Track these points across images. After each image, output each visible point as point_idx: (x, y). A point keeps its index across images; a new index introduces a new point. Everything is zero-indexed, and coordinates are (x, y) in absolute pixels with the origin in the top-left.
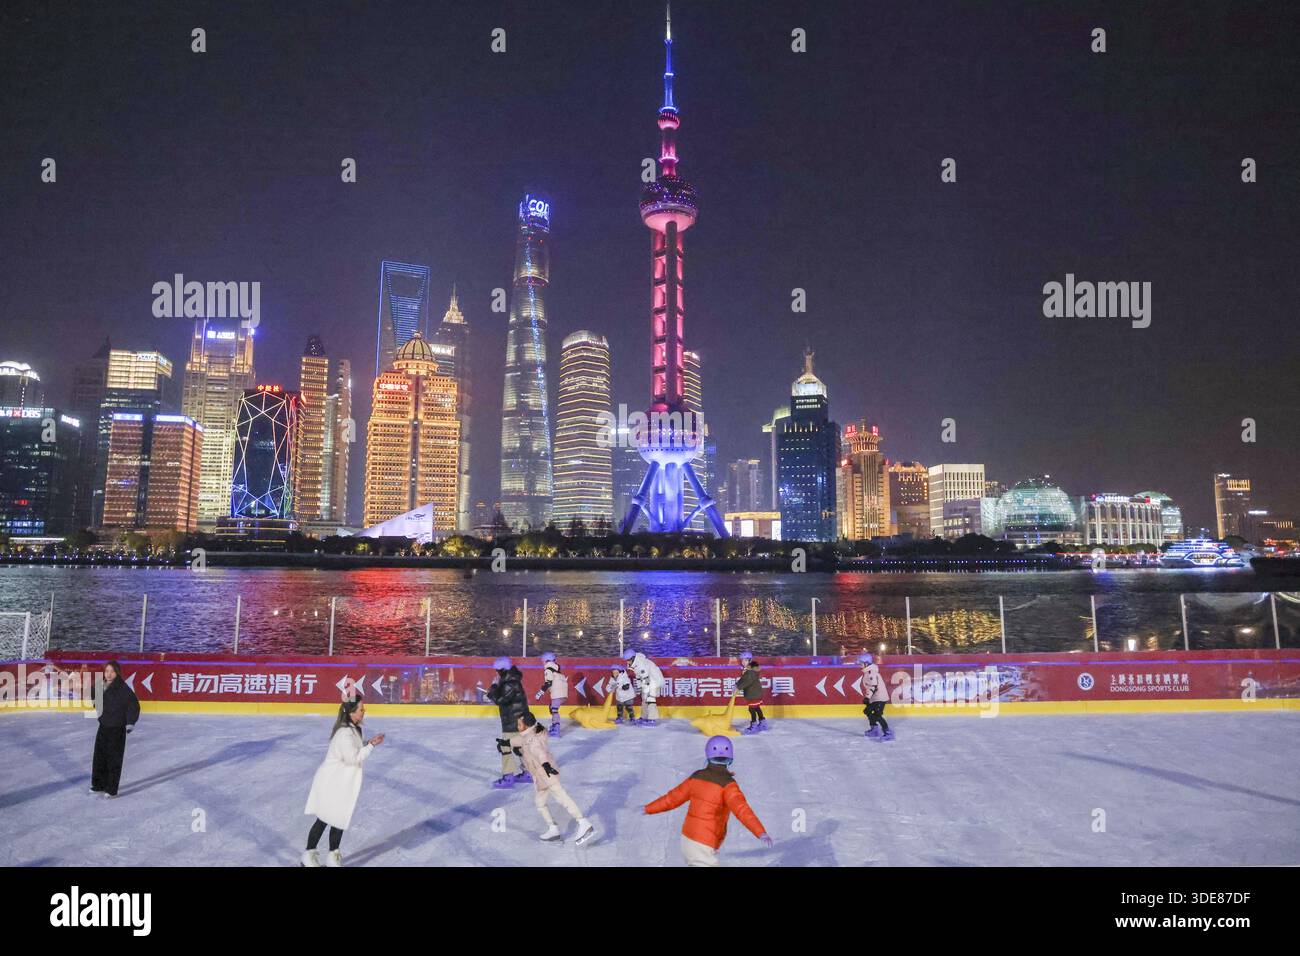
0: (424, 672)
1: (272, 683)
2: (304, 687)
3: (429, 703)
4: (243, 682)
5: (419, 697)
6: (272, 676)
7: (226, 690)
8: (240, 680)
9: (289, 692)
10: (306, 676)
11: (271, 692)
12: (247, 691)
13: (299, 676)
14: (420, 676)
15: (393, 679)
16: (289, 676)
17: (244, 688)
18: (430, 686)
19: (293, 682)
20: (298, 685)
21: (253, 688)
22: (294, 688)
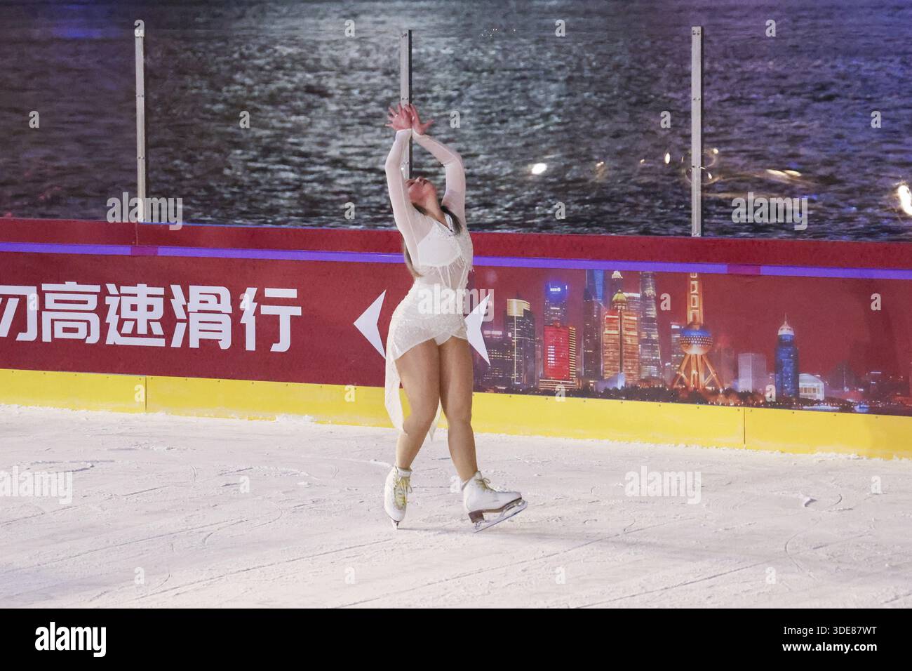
0: (614, 286)
1: (180, 314)
2: (268, 328)
3: (631, 393)
4: (102, 310)
5: (597, 374)
6: (176, 289)
7: (60, 334)
8: (93, 302)
9: (225, 344)
10: (270, 292)
11: (177, 342)
12: (113, 338)
13: (250, 293)
14: (598, 300)
15: (517, 307)
16: (225, 292)
17: (104, 328)
18: (631, 338)
19: (236, 315)
20: (249, 320)
21: (127, 328)
22: (238, 331)
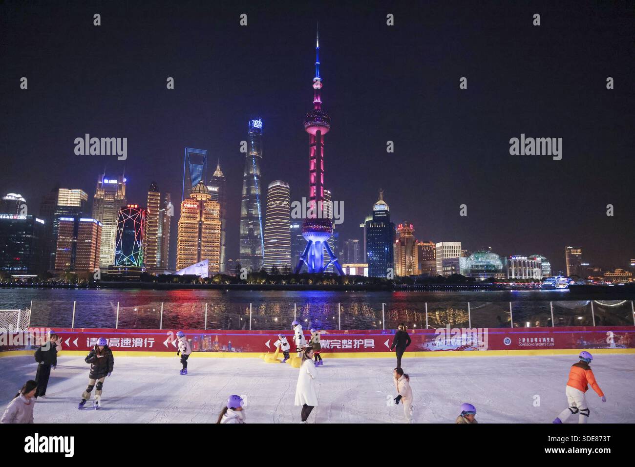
0: (205, 337)
1: (134, 342)
2: (149, 344)
3: (207, 351)
5: (202, 349)
6: (133, 339)
9: (141, 346)
10: (149, 339)
11: (133, 346)
12: (122, 346)
13: (146, 339)
14: (202, 339)
16: (142, 339)
17: (120, 345)
18: (207, 344)
19: (143, 342)
20: (145, 343)
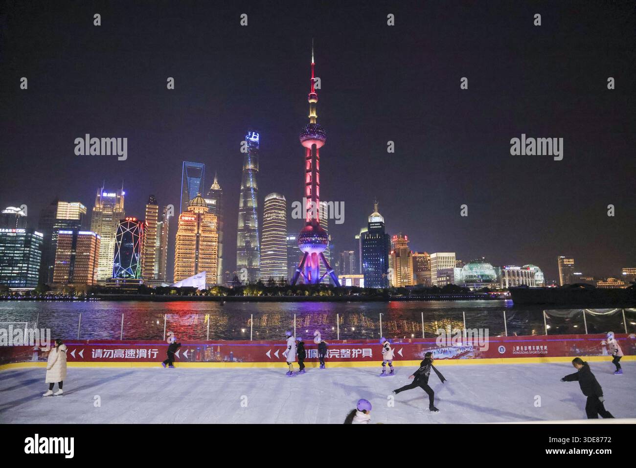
1: (138, 353)
2: (152, 355)
4: (125, 353)
5: (204, 359)
6: (138, 350)
7: (117, 357)
8: (123, 352)
9: (145, 357)
10: (153, 350)
11: (137, 357)
12: (126, 357)
13: (150, 350)
14: (205, 350)
15: (192, 351)
16: (146, 350)
18: (209, 354)
19: (147, 353)
21: (129, 355)
